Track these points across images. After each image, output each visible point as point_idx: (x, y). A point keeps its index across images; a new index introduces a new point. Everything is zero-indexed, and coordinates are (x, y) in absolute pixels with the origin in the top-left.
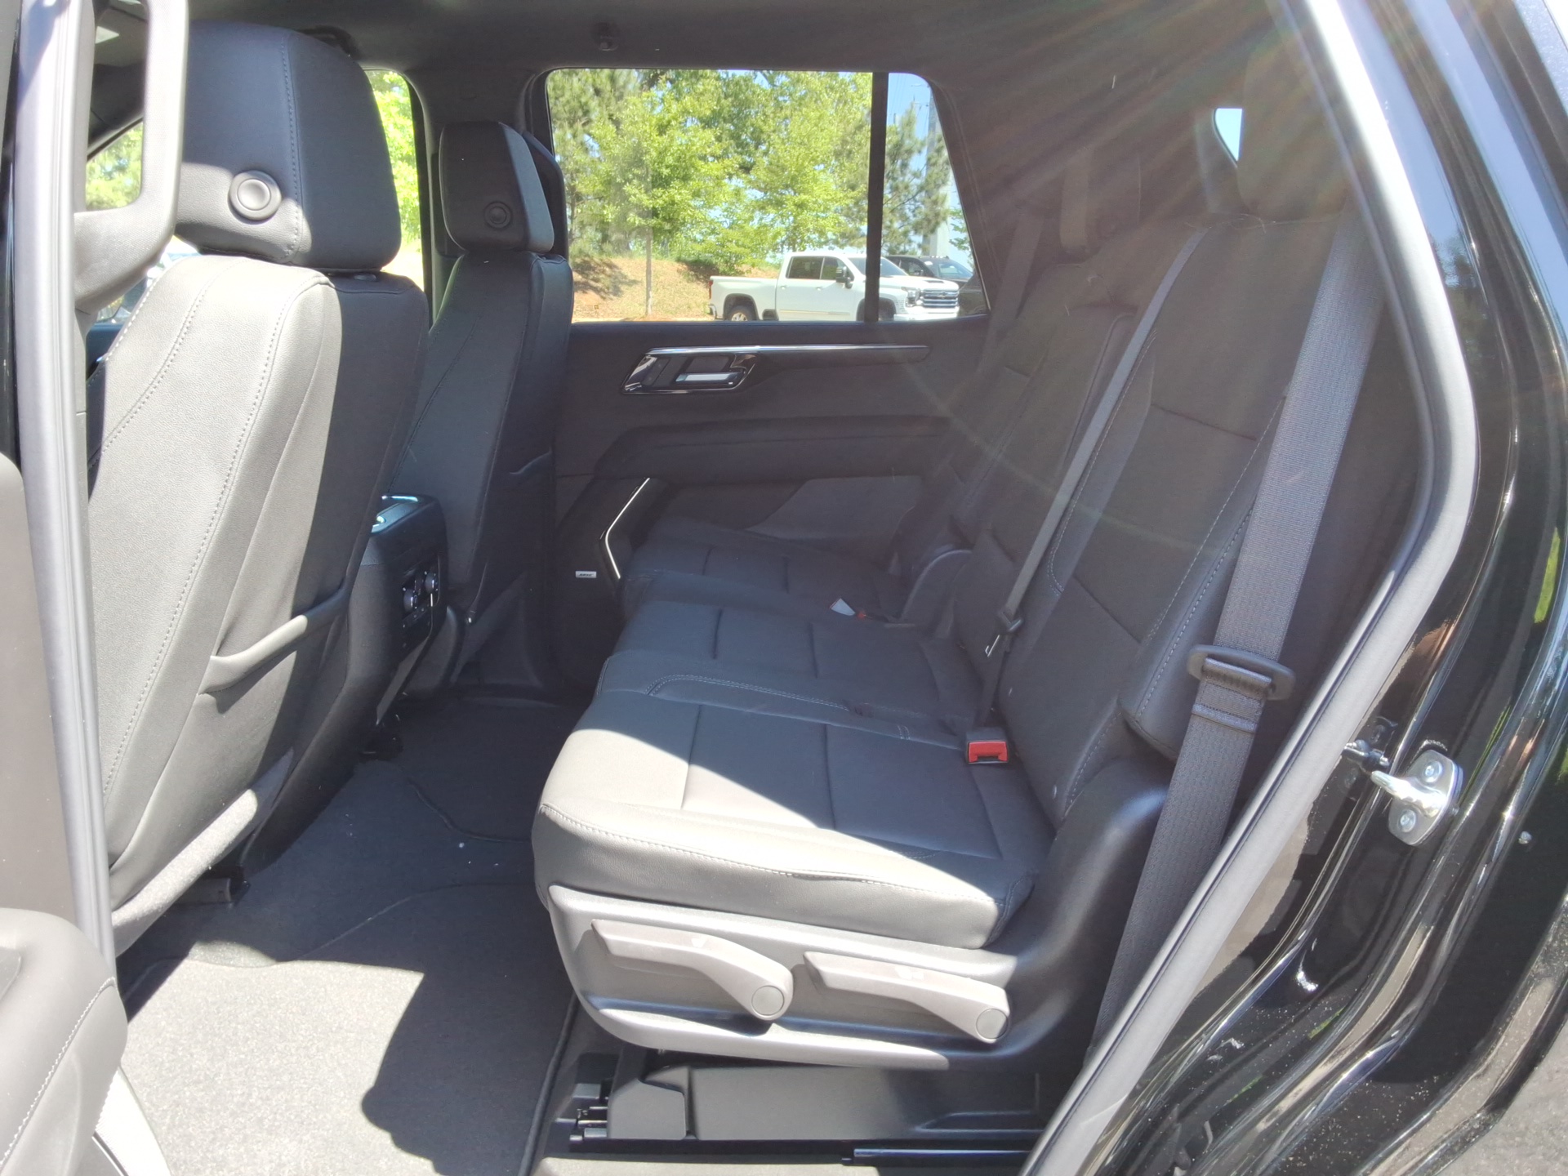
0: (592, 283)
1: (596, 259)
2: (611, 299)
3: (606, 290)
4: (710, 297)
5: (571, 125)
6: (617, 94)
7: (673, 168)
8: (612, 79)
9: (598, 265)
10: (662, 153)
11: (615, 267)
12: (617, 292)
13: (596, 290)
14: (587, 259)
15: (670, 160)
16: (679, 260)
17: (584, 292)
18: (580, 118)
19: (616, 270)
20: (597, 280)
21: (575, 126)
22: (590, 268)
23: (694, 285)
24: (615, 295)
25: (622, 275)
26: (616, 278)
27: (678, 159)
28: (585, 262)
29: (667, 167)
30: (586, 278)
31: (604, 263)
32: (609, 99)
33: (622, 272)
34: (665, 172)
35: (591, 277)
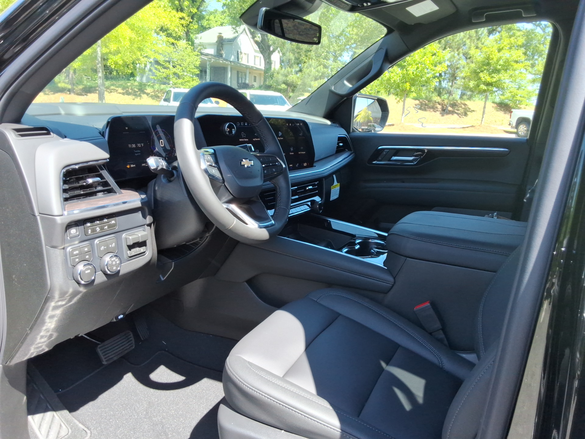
0: (456, 111)
1: (459, 102)
2: (463, 117)
3: (461, 114)
4: (510, 118)
5: (458, 50)
6: (478, 38)
7: (503, 66)
8: (477, 32)
9: (459, 104)
10: (498, 61)
11: (466, 105)
12: (466, 114)
13: (458, 114)
14: (455, 102)
15: (501, 62)
16: (493, 102)
17: (452, 115)
18: (461, 47)
19: (466, 106)
20: (458, 110)
21: (459, 51)
22: (456, 105)
23: (499, 112)
24: (465, 116)
25: (469, 108)
26: (466, 109)
27: (505, 62)
28: (455, 103)
29: (500, 65)
30: (454, 109)
31: (462, 103)
32: (474, 40)
33: (469, 107)
34: (499, 67)
35: (456, 109)
